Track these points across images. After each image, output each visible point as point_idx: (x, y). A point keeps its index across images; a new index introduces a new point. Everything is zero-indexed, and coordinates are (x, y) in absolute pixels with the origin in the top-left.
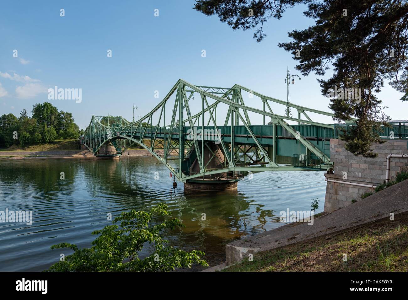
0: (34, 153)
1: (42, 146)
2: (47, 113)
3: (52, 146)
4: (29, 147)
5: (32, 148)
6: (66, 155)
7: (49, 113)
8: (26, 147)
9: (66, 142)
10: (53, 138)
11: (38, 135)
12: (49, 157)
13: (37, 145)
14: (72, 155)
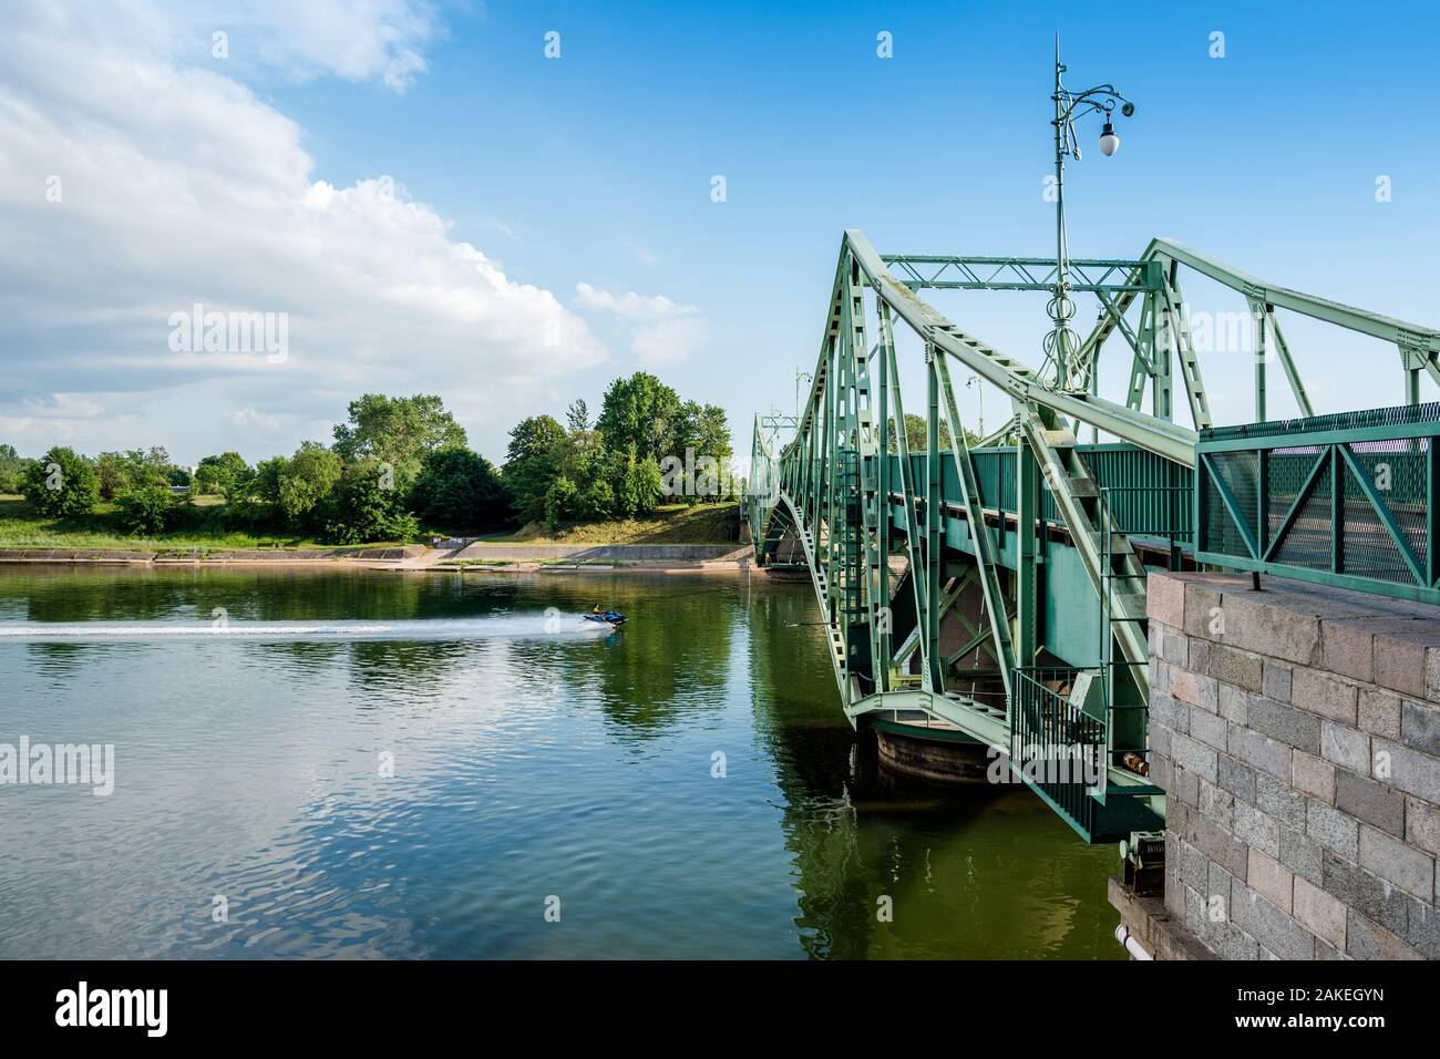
0: (580, 550)
1: (614, 527)
2: (639, 409)
3: (648, 526)
4: (571, 532)
5: (582, 535)
6: (682, 559)
7: (645, 409)
8: (565, 529)
9: (693, 515)
10: (651, 498)
11: (601, 488)
12: (621, 566)
13: (599, 523)
14: (704, 563)
